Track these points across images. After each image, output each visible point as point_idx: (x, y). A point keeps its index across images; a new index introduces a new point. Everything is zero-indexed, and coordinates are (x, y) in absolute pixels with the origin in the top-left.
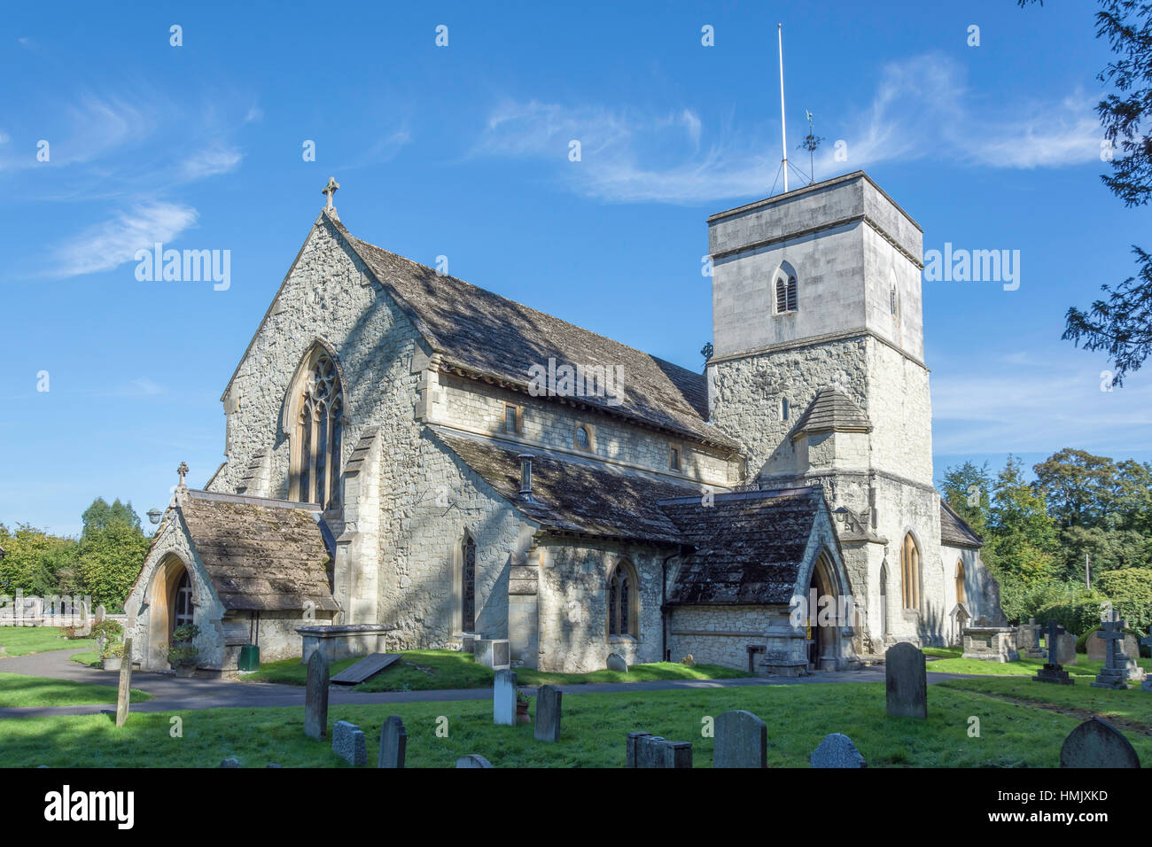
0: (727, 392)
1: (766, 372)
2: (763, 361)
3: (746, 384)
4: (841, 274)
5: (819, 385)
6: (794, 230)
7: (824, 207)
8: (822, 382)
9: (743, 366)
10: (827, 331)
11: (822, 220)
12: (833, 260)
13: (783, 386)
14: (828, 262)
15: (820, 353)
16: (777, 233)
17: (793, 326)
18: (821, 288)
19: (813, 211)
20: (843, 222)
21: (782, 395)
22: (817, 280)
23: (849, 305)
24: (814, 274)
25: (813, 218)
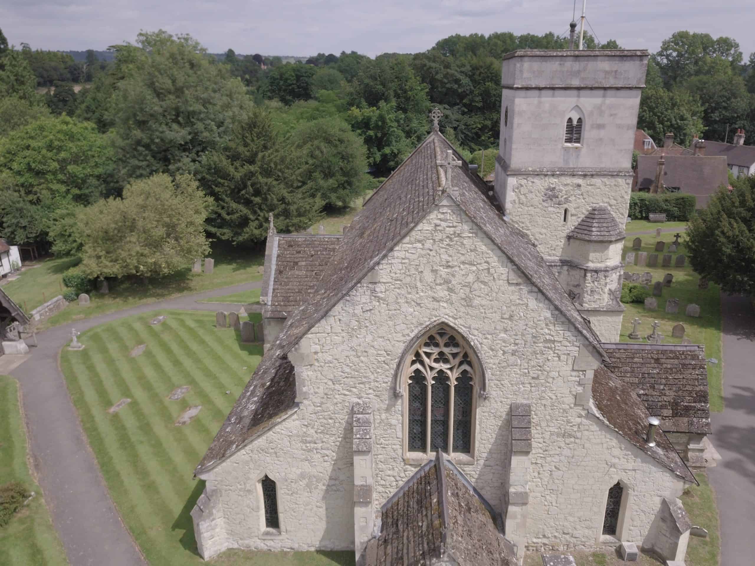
0: (522, 197)
1: (555, 188)
2: (554, 180)
3: (538, 194)
4: (619, 126)
5: (593, 203)
6: (590, 84)
7: (616, 71)
8: (595, 201)
9: (537, 180)
10: (603, 166)
11: (611, 82)
12: (615, 115)
13: (567, 200)
14: (611, 115)
15: (597, 181)
16: (576, 82)
17: (578, 157)
18: (602, 133)
19: (607, 72)
20: (627, 88)
21: (566, 206)
22: (600, 127)
23: (621, 150)
24: (599, 121)
25: (605, 78)
